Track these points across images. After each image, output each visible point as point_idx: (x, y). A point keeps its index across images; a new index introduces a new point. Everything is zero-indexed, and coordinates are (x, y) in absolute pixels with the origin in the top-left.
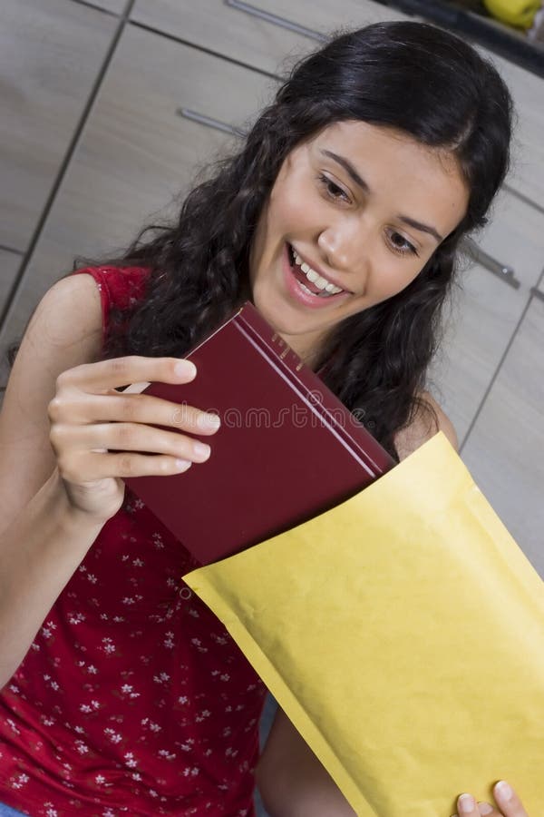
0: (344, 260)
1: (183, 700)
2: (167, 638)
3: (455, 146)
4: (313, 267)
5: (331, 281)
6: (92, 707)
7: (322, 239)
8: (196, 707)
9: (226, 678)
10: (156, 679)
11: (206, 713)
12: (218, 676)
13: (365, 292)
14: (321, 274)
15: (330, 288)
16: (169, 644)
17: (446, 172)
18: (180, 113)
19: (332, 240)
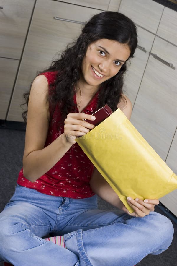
0: (105, 70)
1: (75, 169)
2: (70, 157)
3: (128, 43)
4: (98, 72)
5: (102, 74)
6: (55, 173)
7: (100, 66)
8: (78, 169)
9: (84, 162)
10: (69, 165)
11: (80, 170)
12: (82, 162)
13: (109, 75)
14: (100, 73)
15: (102, 76)
16: (71, 158)
17: (126, 49)
18: (54, 18)
19: (102, 66)
